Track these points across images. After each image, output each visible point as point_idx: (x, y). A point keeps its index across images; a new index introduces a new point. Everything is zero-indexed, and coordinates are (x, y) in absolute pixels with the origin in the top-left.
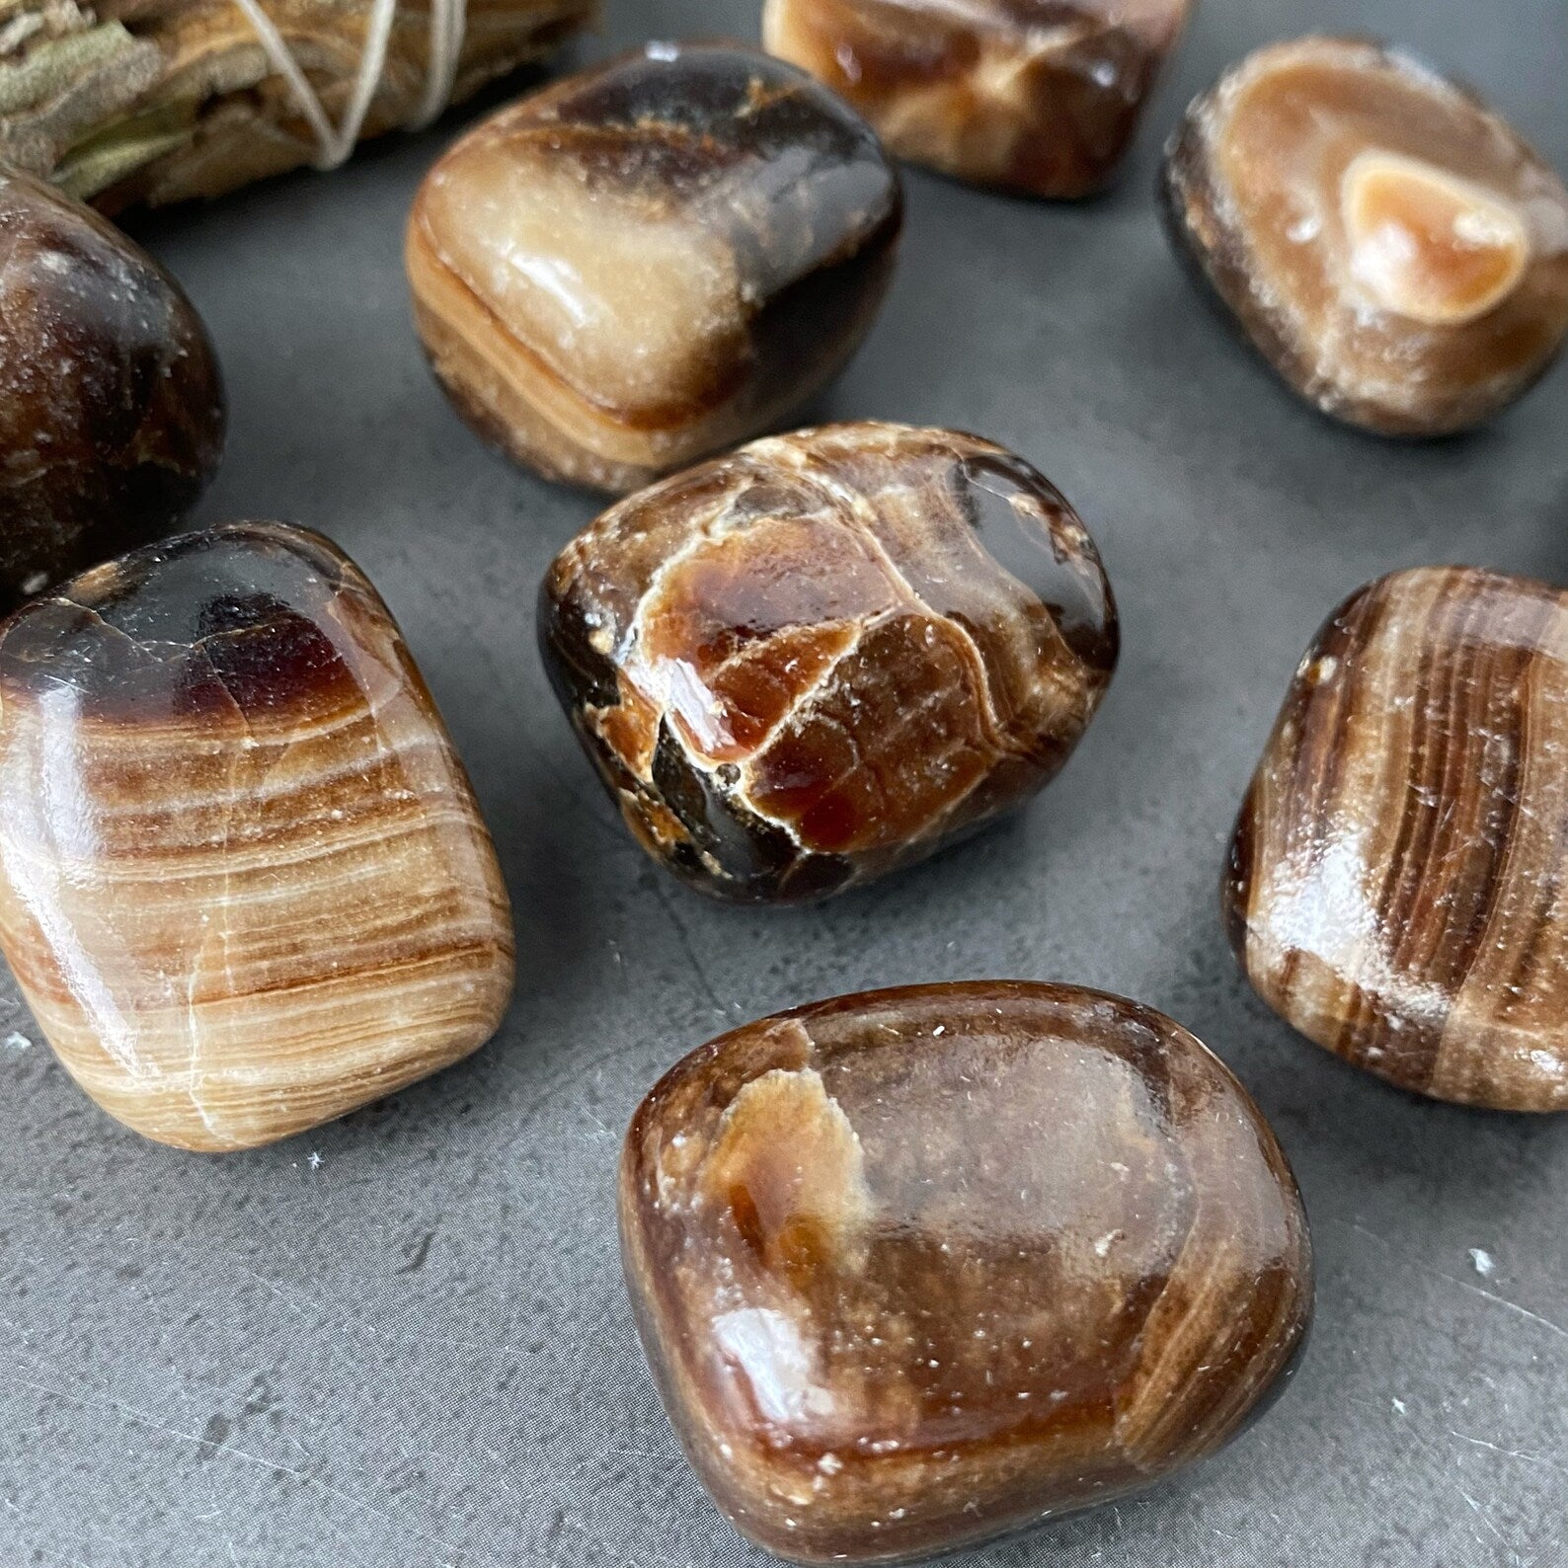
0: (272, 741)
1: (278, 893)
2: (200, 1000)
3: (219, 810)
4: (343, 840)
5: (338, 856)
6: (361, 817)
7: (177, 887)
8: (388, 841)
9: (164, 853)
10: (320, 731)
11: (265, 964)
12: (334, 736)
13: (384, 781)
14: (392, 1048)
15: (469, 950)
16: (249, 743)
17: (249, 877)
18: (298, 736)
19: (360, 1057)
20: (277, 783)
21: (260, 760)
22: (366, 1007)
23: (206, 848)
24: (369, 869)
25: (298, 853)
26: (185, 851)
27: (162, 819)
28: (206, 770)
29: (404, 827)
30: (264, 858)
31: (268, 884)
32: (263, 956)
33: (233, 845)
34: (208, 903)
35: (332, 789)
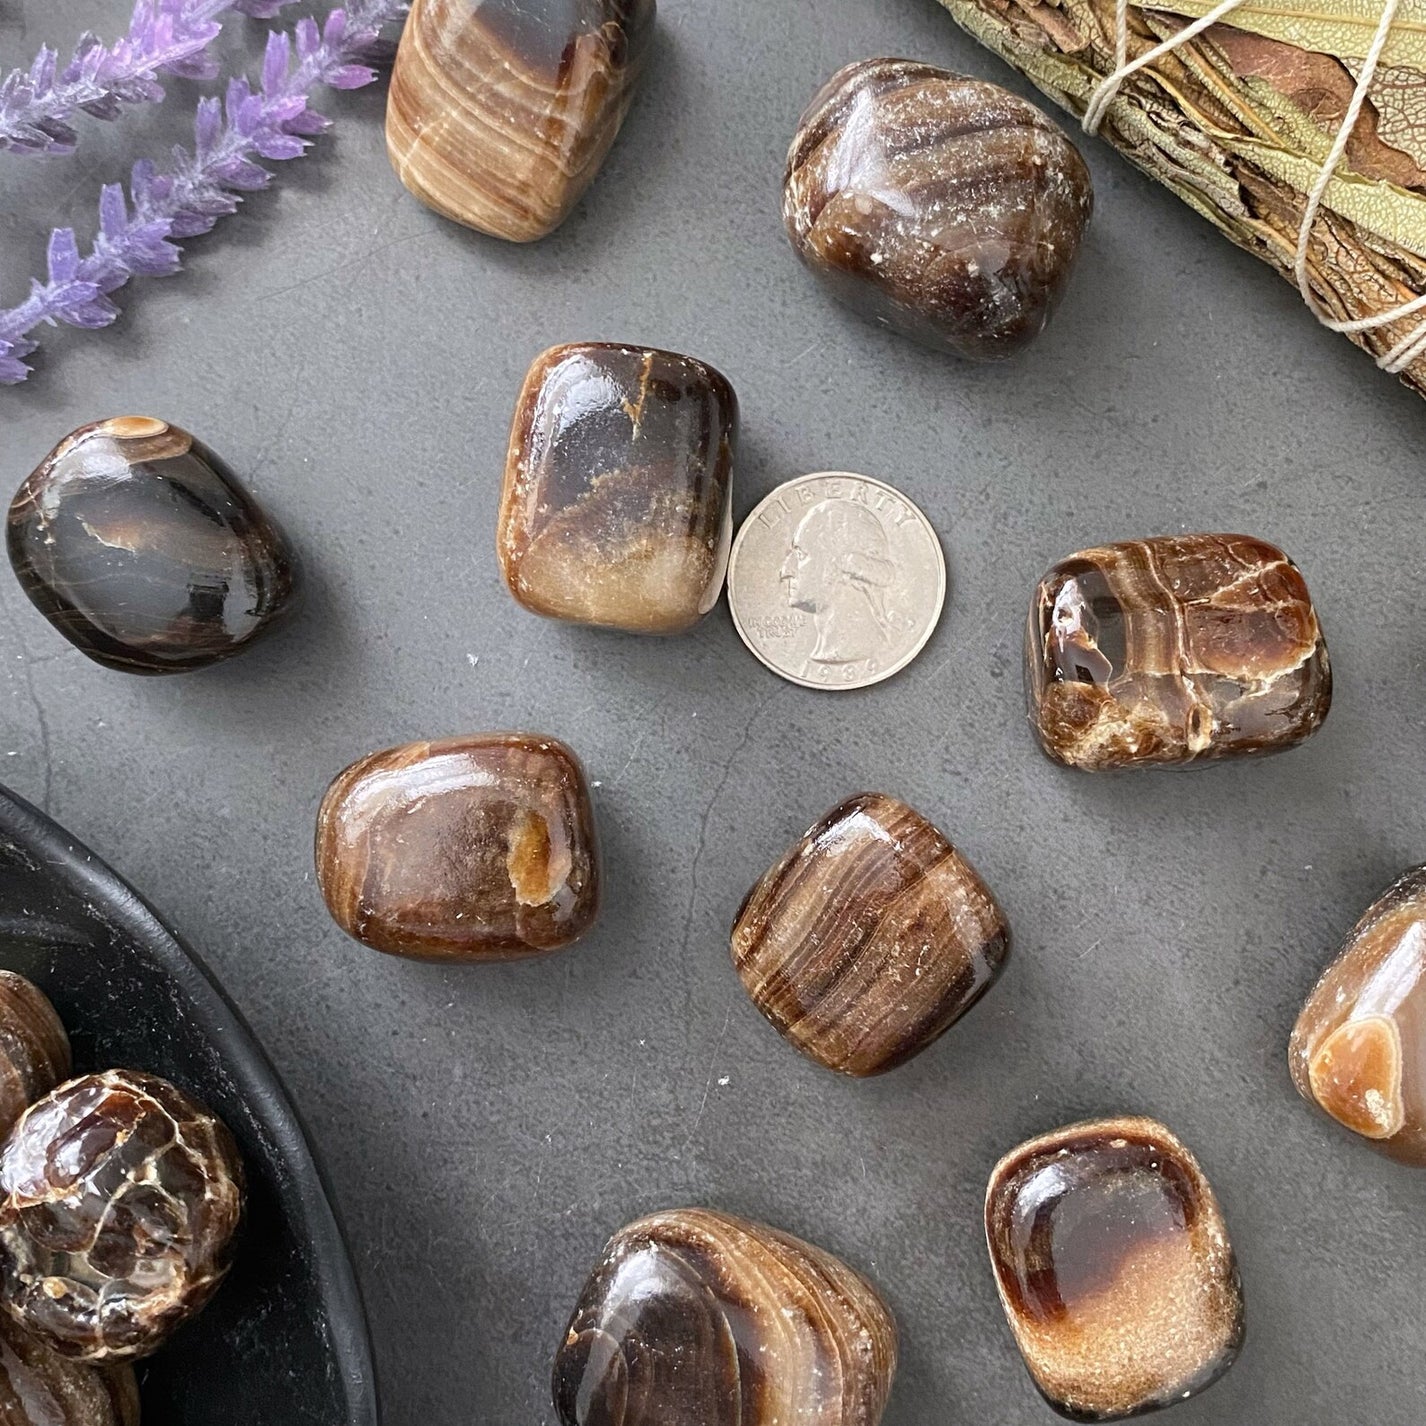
0: (514, 72)
1: (471, 128)
2: (422, 138)
3: (478, 79)
4: (507, 131)
5: (501, 135)
6: (518, 128)
7: (444, 94)
8: (521, 147)
9: (449, 77)
10: (532, 84)
11: (449, 148)
12: (536, 91)
13: (539, 124)
14: (470, 216)
15: (522, 210)
16: (507, 65)
17: (468, 114)
18: (524, 78)
19: (457, 209)
20: (502, 88)
21: (506, 76)
22: (467, 194)
23: (463, 90)
24: (506, 150)
25: (488, 120)
26: (456, 84)
27: (460, 65)
28: (486, 62)
29: (530, 146)
30: (477, 112)
31: (472, 123)
32: (452, 145)
33: (472, 97)
34: (449, 109)
35: (519, 109)
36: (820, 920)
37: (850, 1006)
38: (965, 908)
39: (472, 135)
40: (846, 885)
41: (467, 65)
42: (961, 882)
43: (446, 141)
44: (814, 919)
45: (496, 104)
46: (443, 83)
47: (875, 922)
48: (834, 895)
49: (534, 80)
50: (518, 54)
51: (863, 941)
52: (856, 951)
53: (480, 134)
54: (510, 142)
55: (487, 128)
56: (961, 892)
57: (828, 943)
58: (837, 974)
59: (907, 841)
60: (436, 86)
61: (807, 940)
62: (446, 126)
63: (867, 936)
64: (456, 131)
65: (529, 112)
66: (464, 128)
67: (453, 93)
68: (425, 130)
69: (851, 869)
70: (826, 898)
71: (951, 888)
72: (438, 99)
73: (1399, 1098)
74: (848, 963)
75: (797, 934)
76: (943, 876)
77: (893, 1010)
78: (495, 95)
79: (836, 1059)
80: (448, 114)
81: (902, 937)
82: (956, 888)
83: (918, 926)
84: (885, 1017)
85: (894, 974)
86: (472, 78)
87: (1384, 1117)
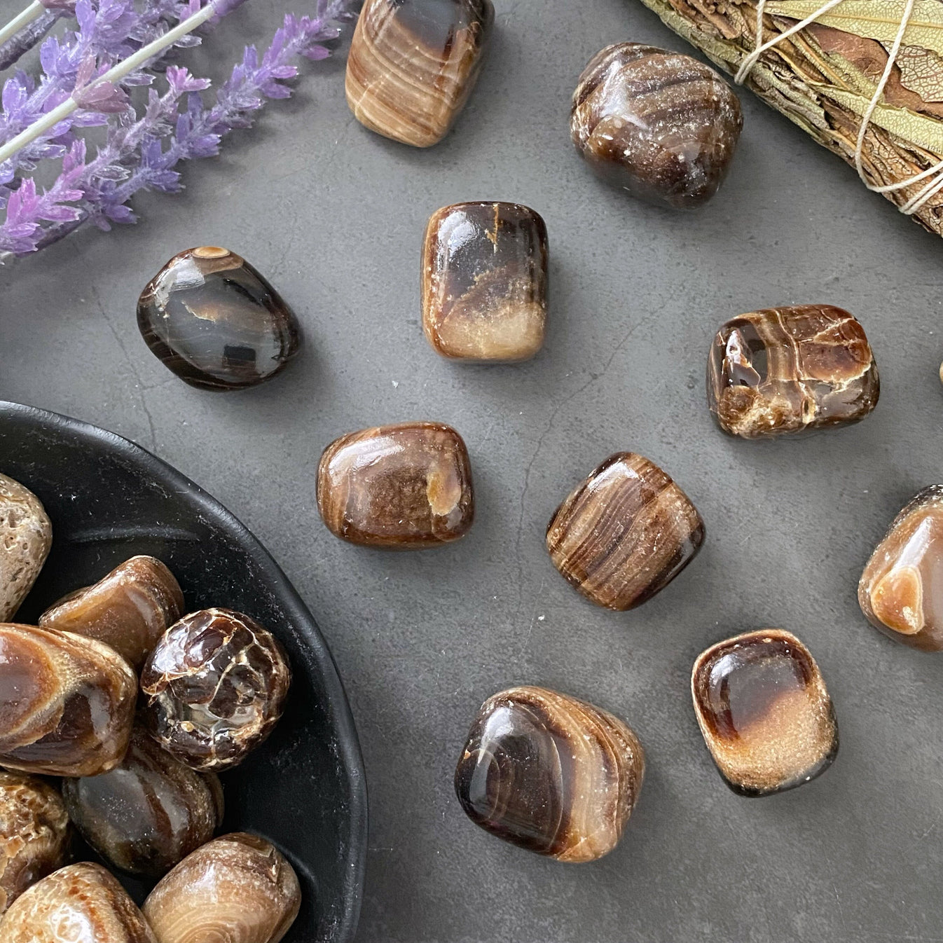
0: (422, 52)
1: (397, 84)
2: (369, 91)
3: (401, 56)
4: (418, 85)
5: (414, 87)
6: (425, 83)
7: (381, 65)
8: (426, 93)
9: (383, 55)
10: (432, 58)
11: (384, 96)
12: (434, 62)
13: (436, 80)
14: (396, 134)
15: (426, 129)
16: (417, 48)
17: (394, 75)
18: (427, 55)
19: (389, 130)
20: (415, 61)
21: (417, 54)
22: (396, 122)
23: (392, 63)
24: (417, 95)
25: (407, 79)
26: (388, 59)
27: (390, 49)
28: (405, 46)
29: (431, 93)
30: (400, 75)
31: (397, 81)
32: (386, 94)
33: (398, 66)
34: (384, 73)
35: (424, 72)
36: (599, 522)
37: (616, 569)
38: (681, 512)
39: (398, 88)
40: (614, 502)
41: (394, 48)
42: (678, 498)
43: (382, 91)
44: (596, 522)
45: (411, 70)
46: (381, 59)
47: (631, 521)
48: (608, 507)
49: (434, 56)
50: (424, 41)
51: (624, 533)
52: (620, 538)
53: (402, 87)
54: (420, 91)
55: (406, 83)
56: (678, 503)
57: (604, 535)
58: (609, 553)
59: (648, 477)
60: (376, 61)
61: (592, 533)
62: (382, 83)
63: (626, 530)
64: (389, 86)
65: (430, 74)
66: (393, 84)
67: (386, 64)
68: (370, 86)
69: (617, 493)
70: (602, 509)
71: (673, 501)
72: (378, 68)
73: (922, 611)
74: (615, 545)
75: (586, 531)
76: (668, 495)
77: (641, 570)
78: (411, 65)
79: (608, 601)
80: (384, 77)
81: (646, 529)
82: (675, 501)
83: (655, 523)
84: (637, 575)
85: (641, 550)
86: (397, 55)
87: (913, 621)
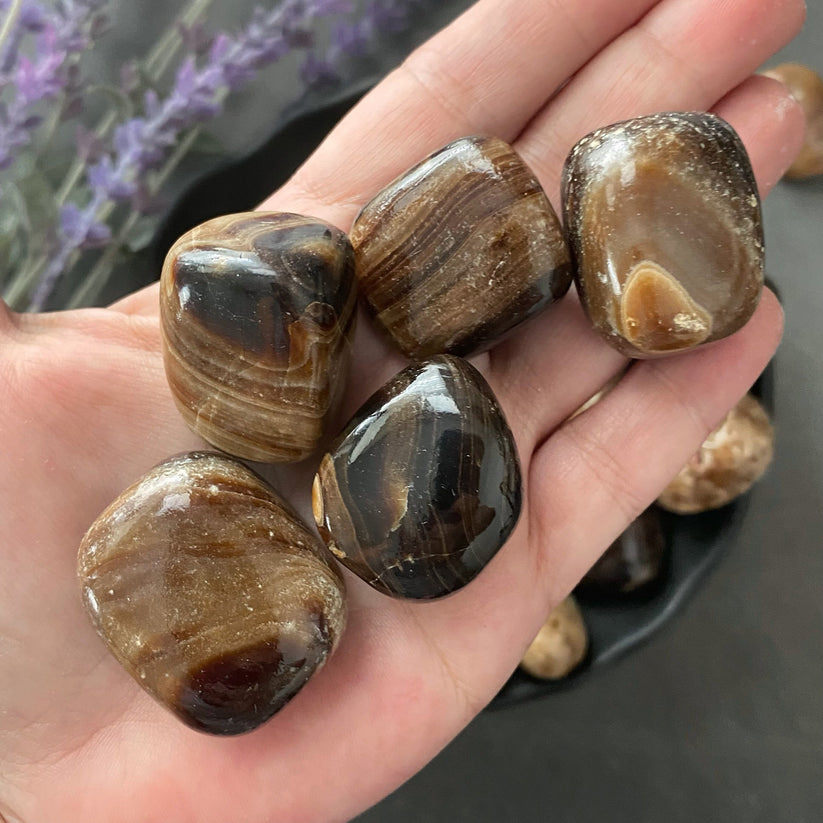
39: (235, 410)
41: (212, 361)
45: (244, 386)
46: (199, 376)
49: (266, 364)
50: (247, 348)
53: (242, 409)
54: (266, 410)
55: (243, 404)
60: (195, 380)
62: (214, 406)
64: (223, 410)
65: (272, 388)
66: (227, 406)
67: (210, 383)
68: (200, 411)
72: (201, 388)
78: (241, 380)
80: (213, 399)
86: (219, 370)
